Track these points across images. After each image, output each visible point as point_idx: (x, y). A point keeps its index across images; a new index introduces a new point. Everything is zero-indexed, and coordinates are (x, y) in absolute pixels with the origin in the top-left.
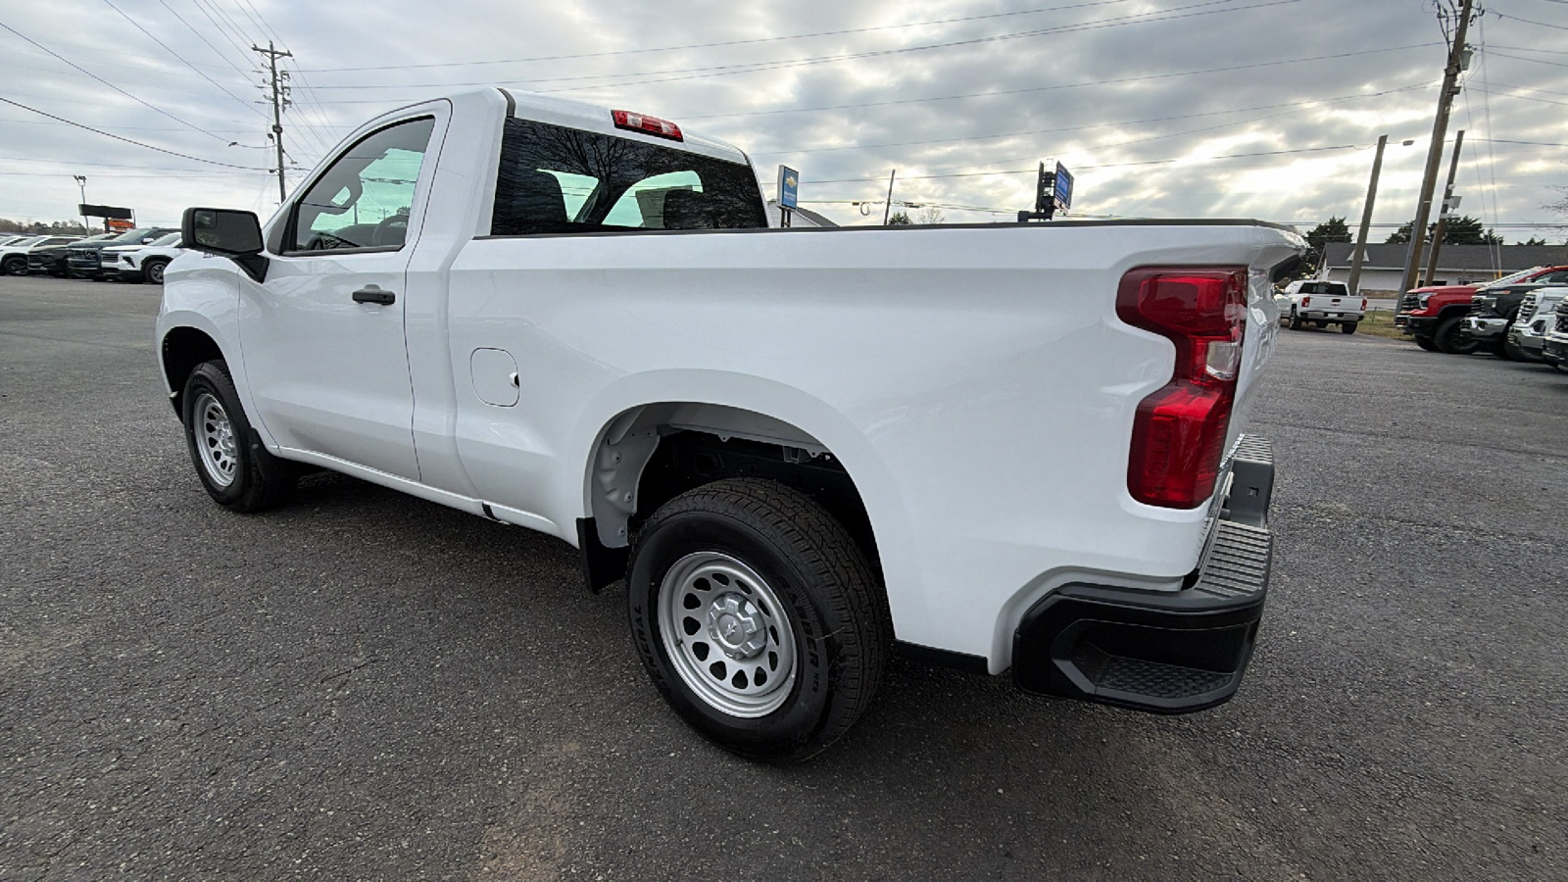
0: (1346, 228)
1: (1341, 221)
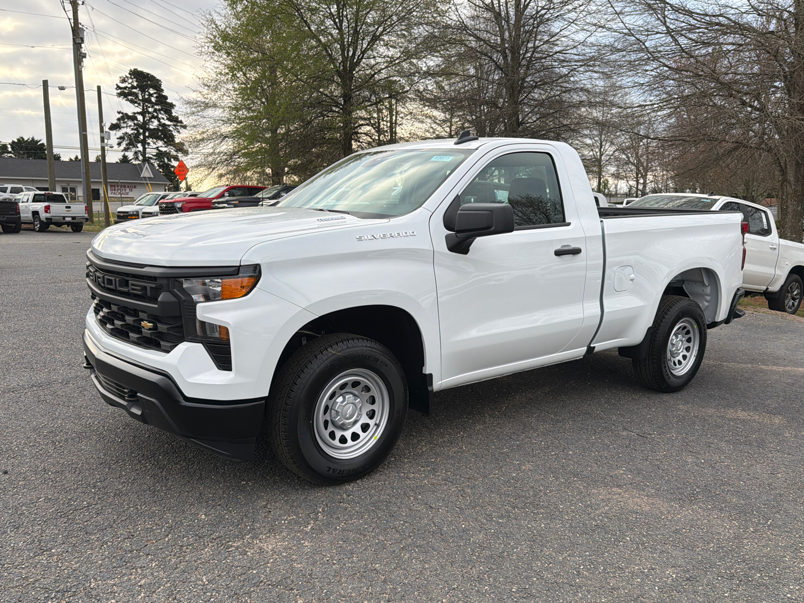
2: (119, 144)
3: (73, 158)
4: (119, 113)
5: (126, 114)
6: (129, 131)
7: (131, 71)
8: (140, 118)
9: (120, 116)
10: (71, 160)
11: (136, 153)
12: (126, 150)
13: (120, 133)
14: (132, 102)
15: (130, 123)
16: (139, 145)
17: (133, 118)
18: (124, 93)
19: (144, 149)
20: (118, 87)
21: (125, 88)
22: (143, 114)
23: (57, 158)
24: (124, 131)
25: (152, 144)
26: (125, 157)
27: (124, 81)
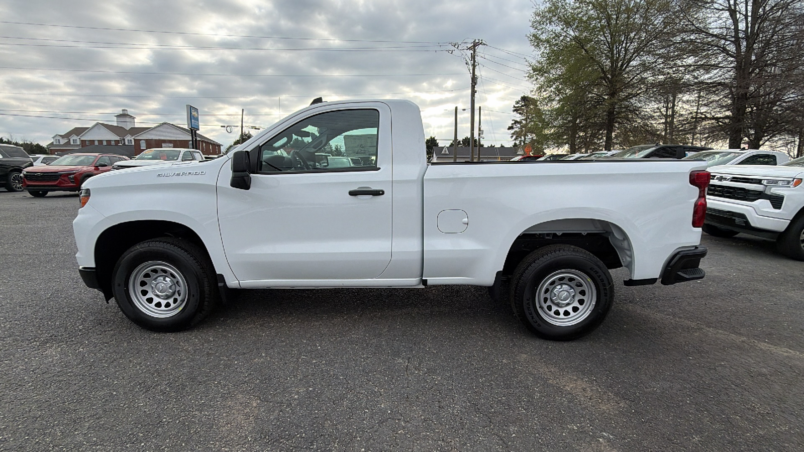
0: (436, 140)
1: (434, 138)
2: (512, 137)
3: (490, 146)
4: (513, 120)
5: (517, 121)
6: (517, 129)
7: (522, 97)
8: (524, 122)
9: (513, 122)
10: (488, 147)
11: (520, 141)
12: (515, 139)
13: (512, 131)
14: (520, 113)
15: (519, 126)
16: (522, 137)
17: (520, 123)
18: (516, 110)
19: (525, 139)
20: (514, 107)
21: (518, 107)
22: (526, 120)
23: (483, 146)
24: (515, 129)
25: (529, 135)
26: (515, 143)
27: (517, 103)
